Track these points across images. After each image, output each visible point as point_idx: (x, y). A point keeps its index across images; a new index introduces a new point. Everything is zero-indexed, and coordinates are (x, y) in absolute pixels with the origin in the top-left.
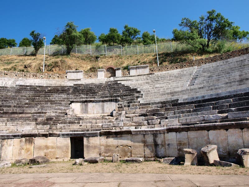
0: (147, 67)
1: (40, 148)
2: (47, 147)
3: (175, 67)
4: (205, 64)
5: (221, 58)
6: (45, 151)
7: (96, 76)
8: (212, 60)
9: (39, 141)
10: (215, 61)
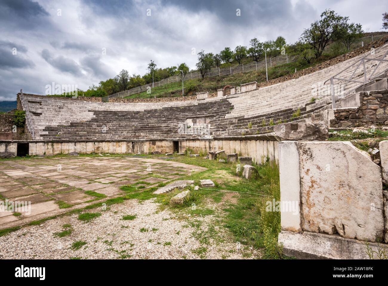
0: (255, 83)
1: (158, 147)
2: (162, 147)
3: (278, 81)
4: (305, 75)
5: (320, 68)
6: (161, 148)
7: (216, 94)
8: (311, 71)
9: (158, 143)
10: (314, 71)
